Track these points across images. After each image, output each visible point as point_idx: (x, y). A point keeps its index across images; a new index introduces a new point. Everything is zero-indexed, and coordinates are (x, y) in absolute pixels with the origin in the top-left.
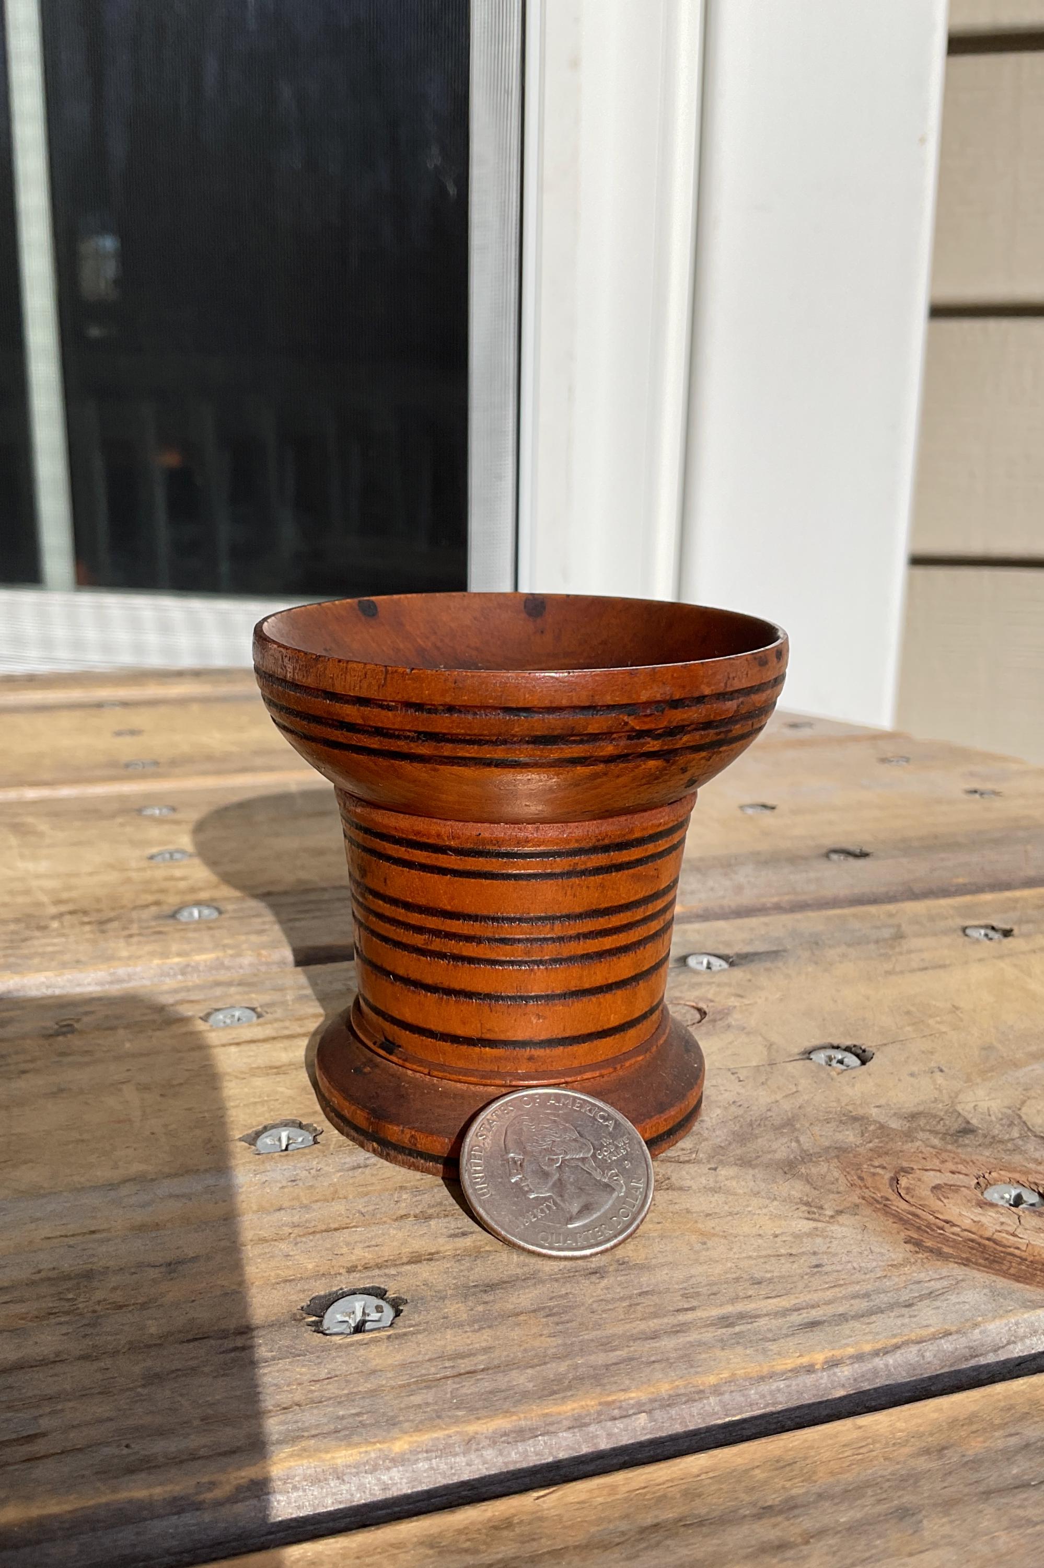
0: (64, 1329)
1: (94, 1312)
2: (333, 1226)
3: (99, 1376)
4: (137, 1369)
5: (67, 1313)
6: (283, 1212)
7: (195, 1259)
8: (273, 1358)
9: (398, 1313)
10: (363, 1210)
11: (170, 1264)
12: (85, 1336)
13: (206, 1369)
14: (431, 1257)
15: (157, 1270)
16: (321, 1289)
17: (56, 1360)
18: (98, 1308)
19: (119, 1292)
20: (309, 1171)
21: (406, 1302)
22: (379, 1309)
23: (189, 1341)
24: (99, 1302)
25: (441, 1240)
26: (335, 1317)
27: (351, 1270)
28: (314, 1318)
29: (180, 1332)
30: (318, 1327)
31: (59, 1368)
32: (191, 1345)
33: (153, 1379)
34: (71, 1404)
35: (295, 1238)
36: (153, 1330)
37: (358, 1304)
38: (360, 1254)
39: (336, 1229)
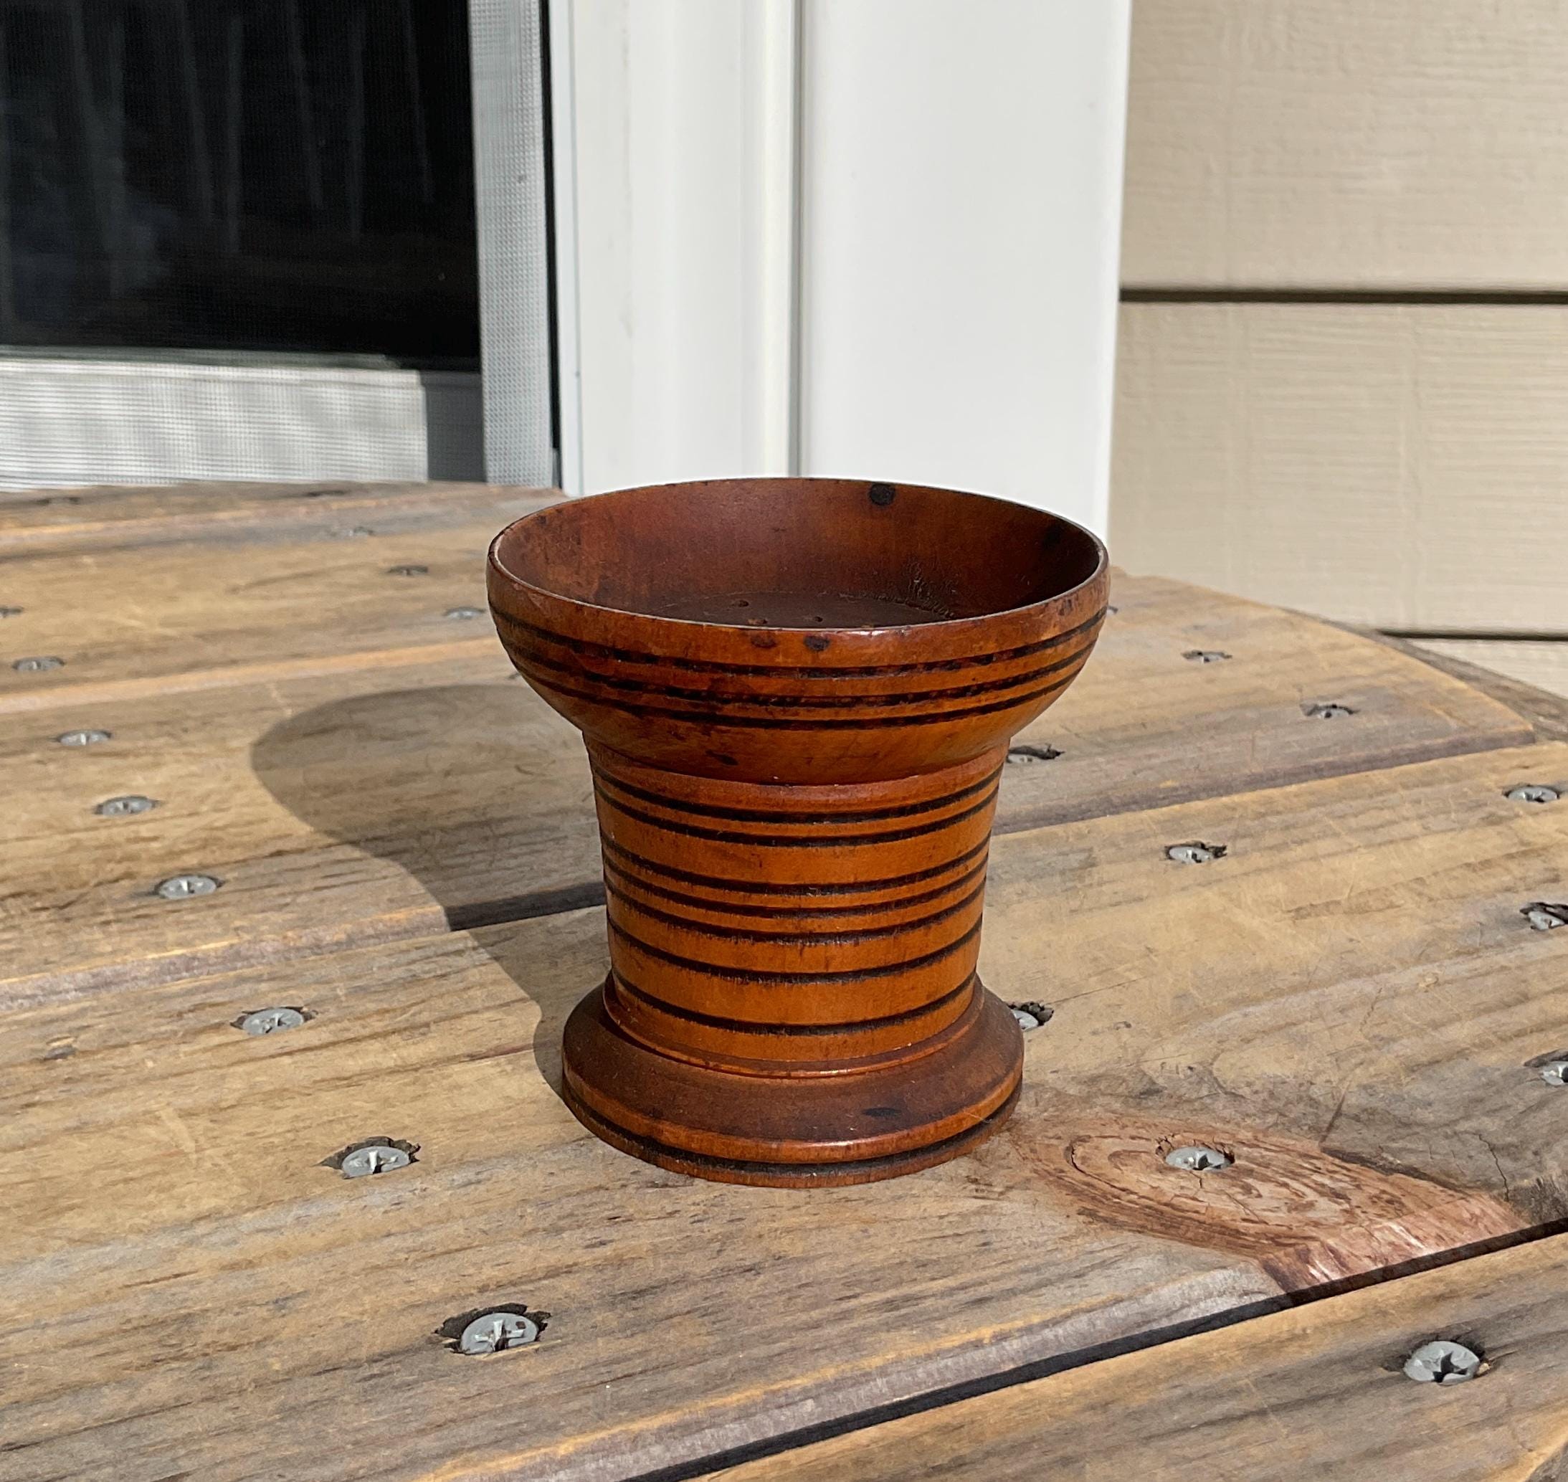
0: (176, 1375)
1: (206, 1355)
2: (453, 1247)
3: (230, 1415)
4: (271, 1406)
5: (176, 1359)
6: (392, 1238)
7: (304, 1294)
8: (416, 1382)
9: (541, 1327)
10: (486, 1228)
11: (277, 1302)
12: (203, 1379)
13: (347, 1398)
14: (569, 1270)
15: (265, 1308)
16: (453, 1311)
17: (179, 1404)
18: (207, 1351)
19: (227, 1333)
20: (413, 1191)
21: (549, 1316)
22: (520, 1325)
23: (319, 1374)
24: (208, 1345)
25: (579, 1252)
26: (472, 1337)
27: (483, 1289)
28: (451, 1340)
29: (307, 1366)
30: (456, 1347)
31: (184, 1412)
32: (323, 1377)
33: (290, 1412)
34: (207, 1444)
35: (414, 1263)
36: (277, 1367)
37: (497, 1323)
38: (489, 1273)
39: (457, 1250)
